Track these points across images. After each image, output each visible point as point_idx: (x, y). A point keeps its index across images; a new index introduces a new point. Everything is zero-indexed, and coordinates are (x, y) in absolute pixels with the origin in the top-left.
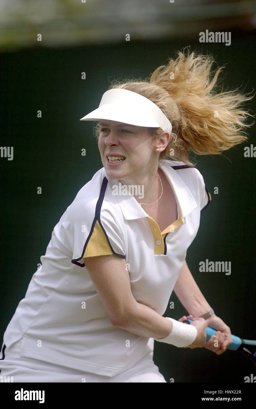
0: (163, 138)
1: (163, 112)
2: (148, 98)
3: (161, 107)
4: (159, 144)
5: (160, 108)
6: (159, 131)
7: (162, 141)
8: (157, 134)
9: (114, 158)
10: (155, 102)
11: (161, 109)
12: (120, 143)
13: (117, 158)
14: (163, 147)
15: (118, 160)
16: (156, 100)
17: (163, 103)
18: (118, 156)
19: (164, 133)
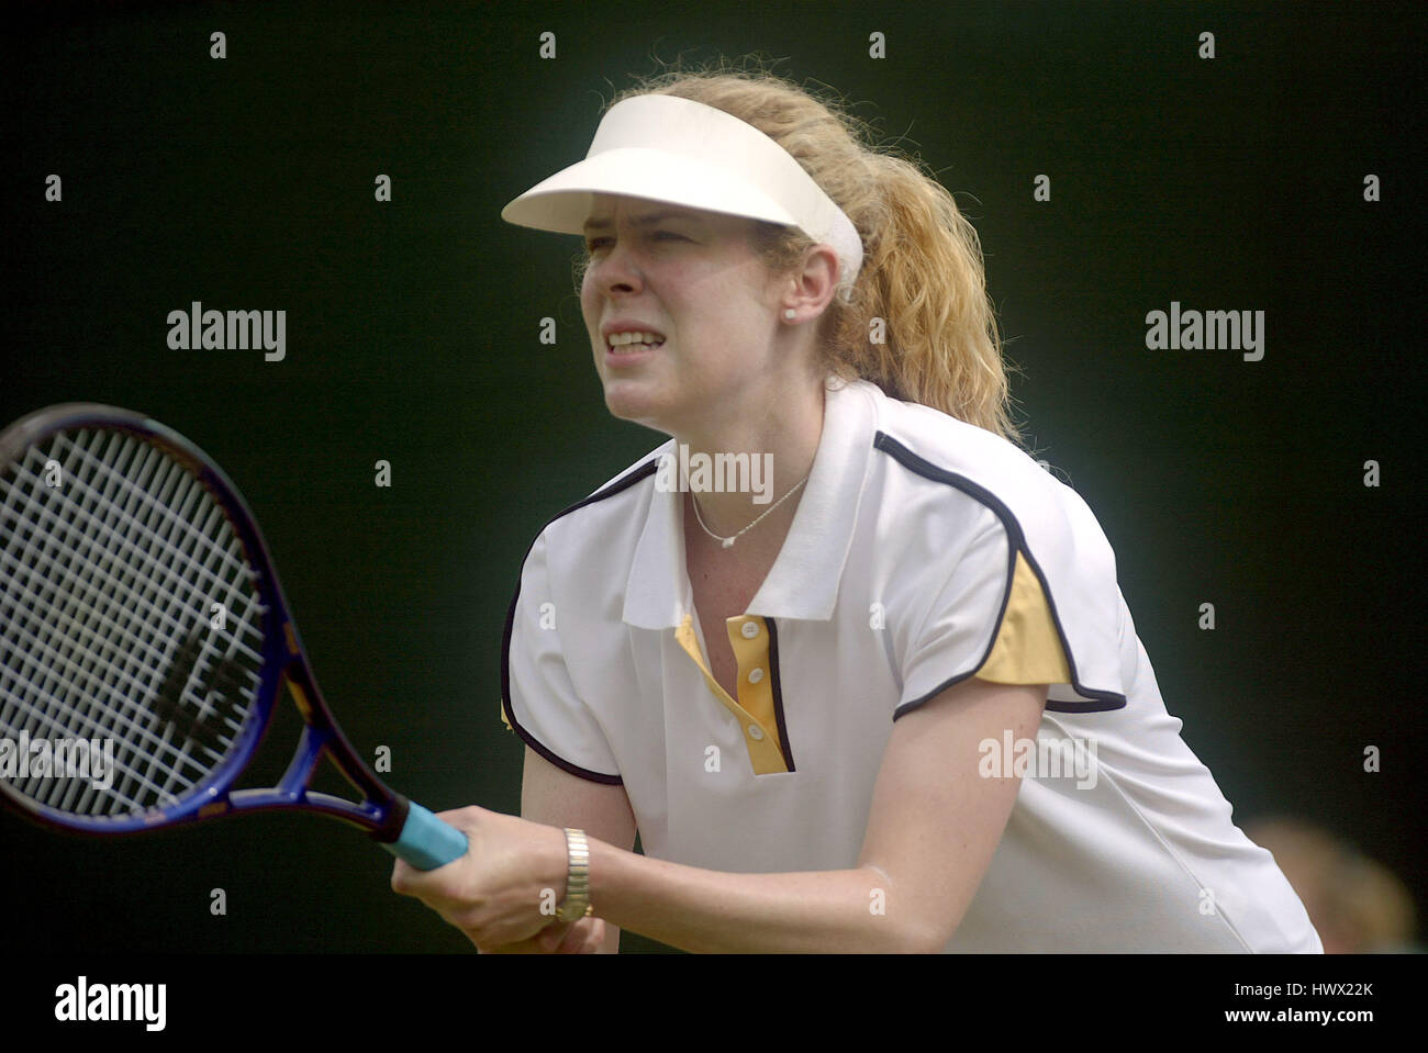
0: (809, 273)
1: (811, 173)
2: (749, 120)
3: (801, 155)
4: (798, 293)
5: (796, 156)
6: (796, 240)
7: (810, 284)
8: (786, 252)
9: (628, 338)
10: (773, 135)
11: (800, 159)
12: (647, 285)
13: (638, 338)
14: (816, 305)
15: (643, 343)
16: (778, 125)
17: (807, 138)
18: (643, 330)
19: (815, 250)
